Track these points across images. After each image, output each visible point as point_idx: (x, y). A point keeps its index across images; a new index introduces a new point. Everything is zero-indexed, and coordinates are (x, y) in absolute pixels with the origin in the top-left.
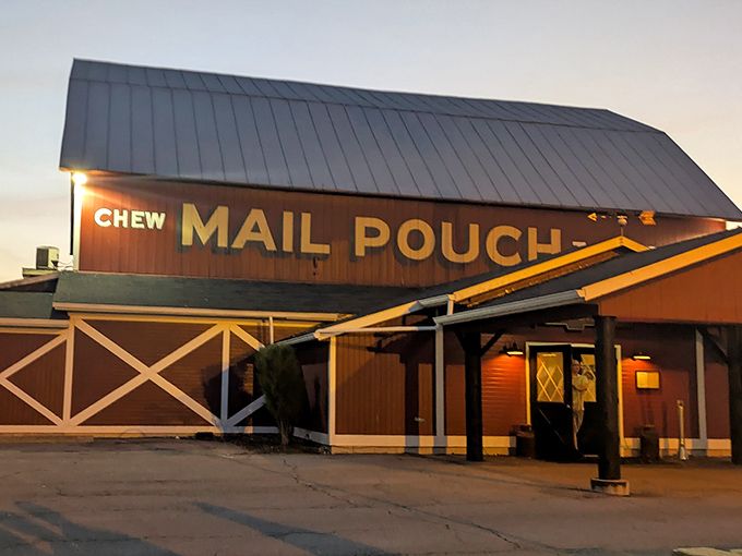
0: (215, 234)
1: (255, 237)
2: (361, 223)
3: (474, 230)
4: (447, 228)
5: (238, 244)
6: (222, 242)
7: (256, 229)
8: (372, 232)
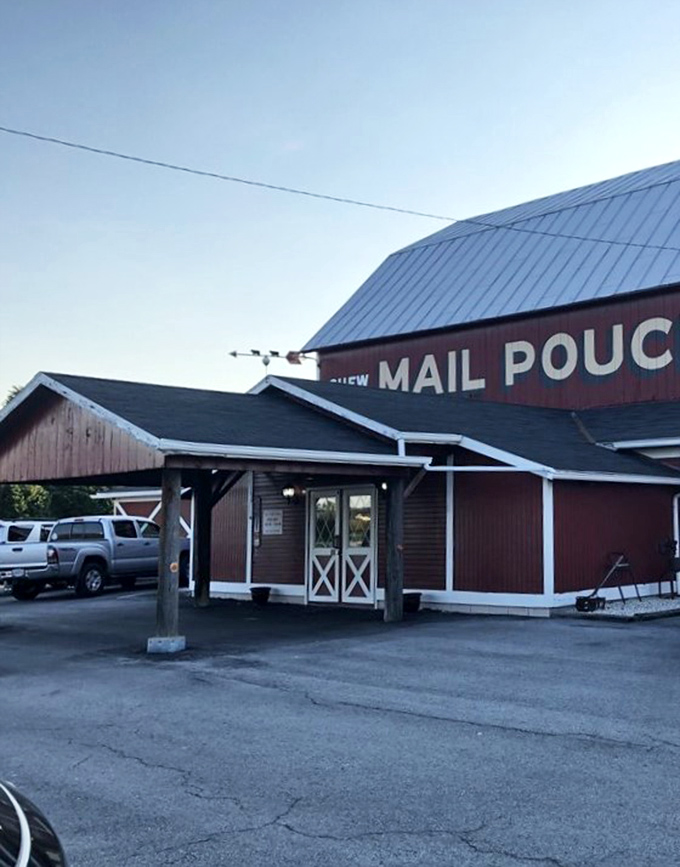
0: (400, 386)
1: (428, 383)
2: (511, 349)
3: (618, 331)
4: (589, 336)
5: (417, 389)
6: (405, 388)
7: (429, 375)
8: (520, 357)
